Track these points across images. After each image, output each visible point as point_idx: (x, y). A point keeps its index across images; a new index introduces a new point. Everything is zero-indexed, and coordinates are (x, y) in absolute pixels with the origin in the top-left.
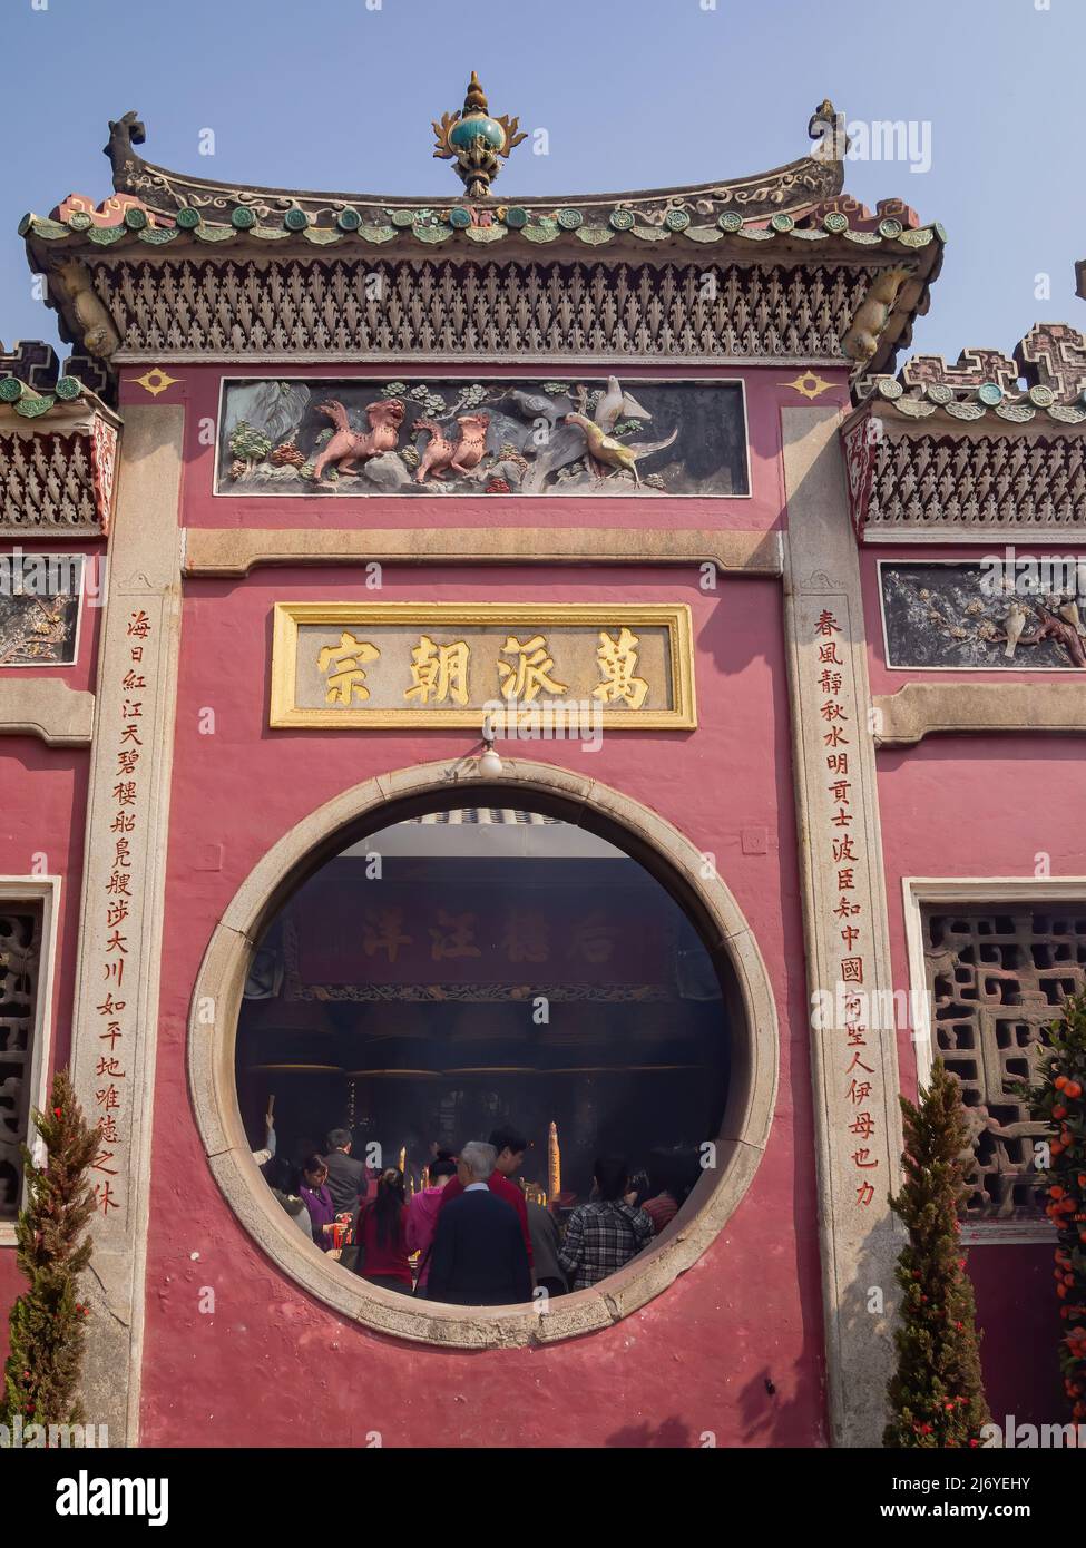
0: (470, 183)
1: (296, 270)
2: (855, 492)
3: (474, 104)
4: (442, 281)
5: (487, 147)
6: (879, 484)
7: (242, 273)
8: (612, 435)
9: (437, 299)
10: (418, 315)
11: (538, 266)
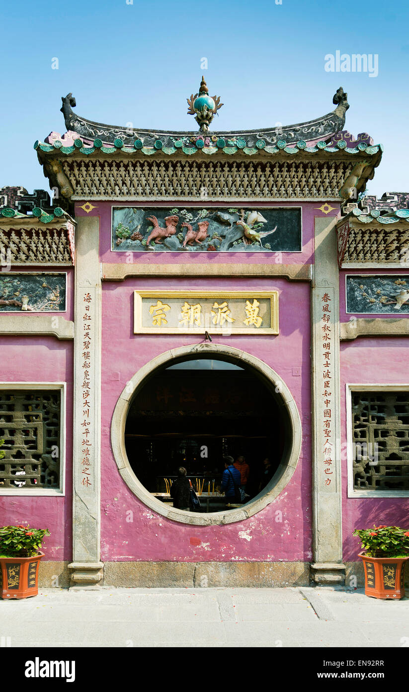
0: (201, 125)
1: (138, 164)
2: (340, 250)
3: (203, 91)
4: (192, 169)
5: (208, 110)
6: (349, 247)
7: (118, 166)
8: (253, 229)
9: (190, 176)
10: (184, 182)
11: (228, 163)
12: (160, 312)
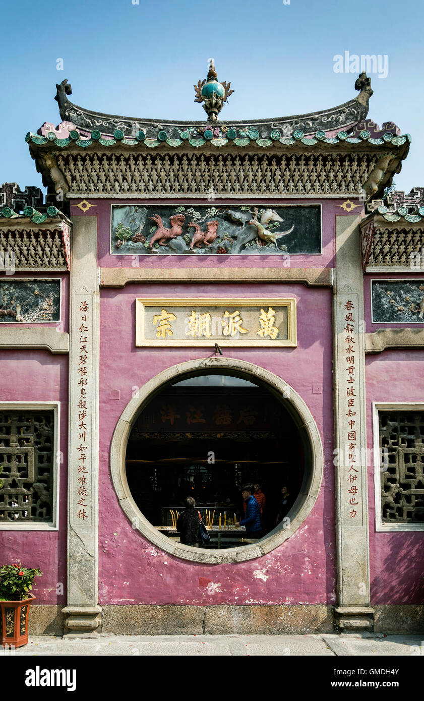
0: (210, 114)
1: (140, 158)
2: (364, 252)
3: (211, 76)
4: (200, 163)
5: (217, 97)
6: (374, 249)
7: (118, 159)
8: (267, 229)
9: (198, 170)
10: (190, 177)
11: (240, 156)
12: (165, 322)
